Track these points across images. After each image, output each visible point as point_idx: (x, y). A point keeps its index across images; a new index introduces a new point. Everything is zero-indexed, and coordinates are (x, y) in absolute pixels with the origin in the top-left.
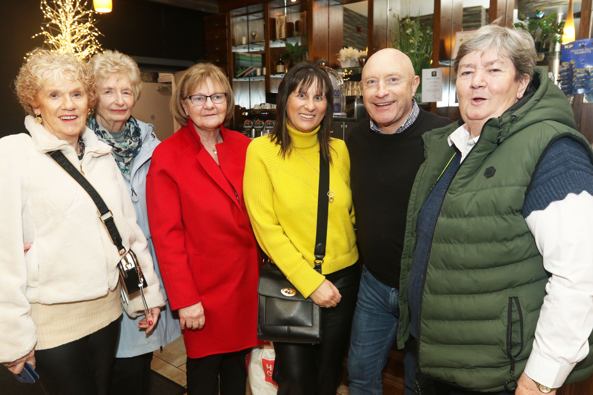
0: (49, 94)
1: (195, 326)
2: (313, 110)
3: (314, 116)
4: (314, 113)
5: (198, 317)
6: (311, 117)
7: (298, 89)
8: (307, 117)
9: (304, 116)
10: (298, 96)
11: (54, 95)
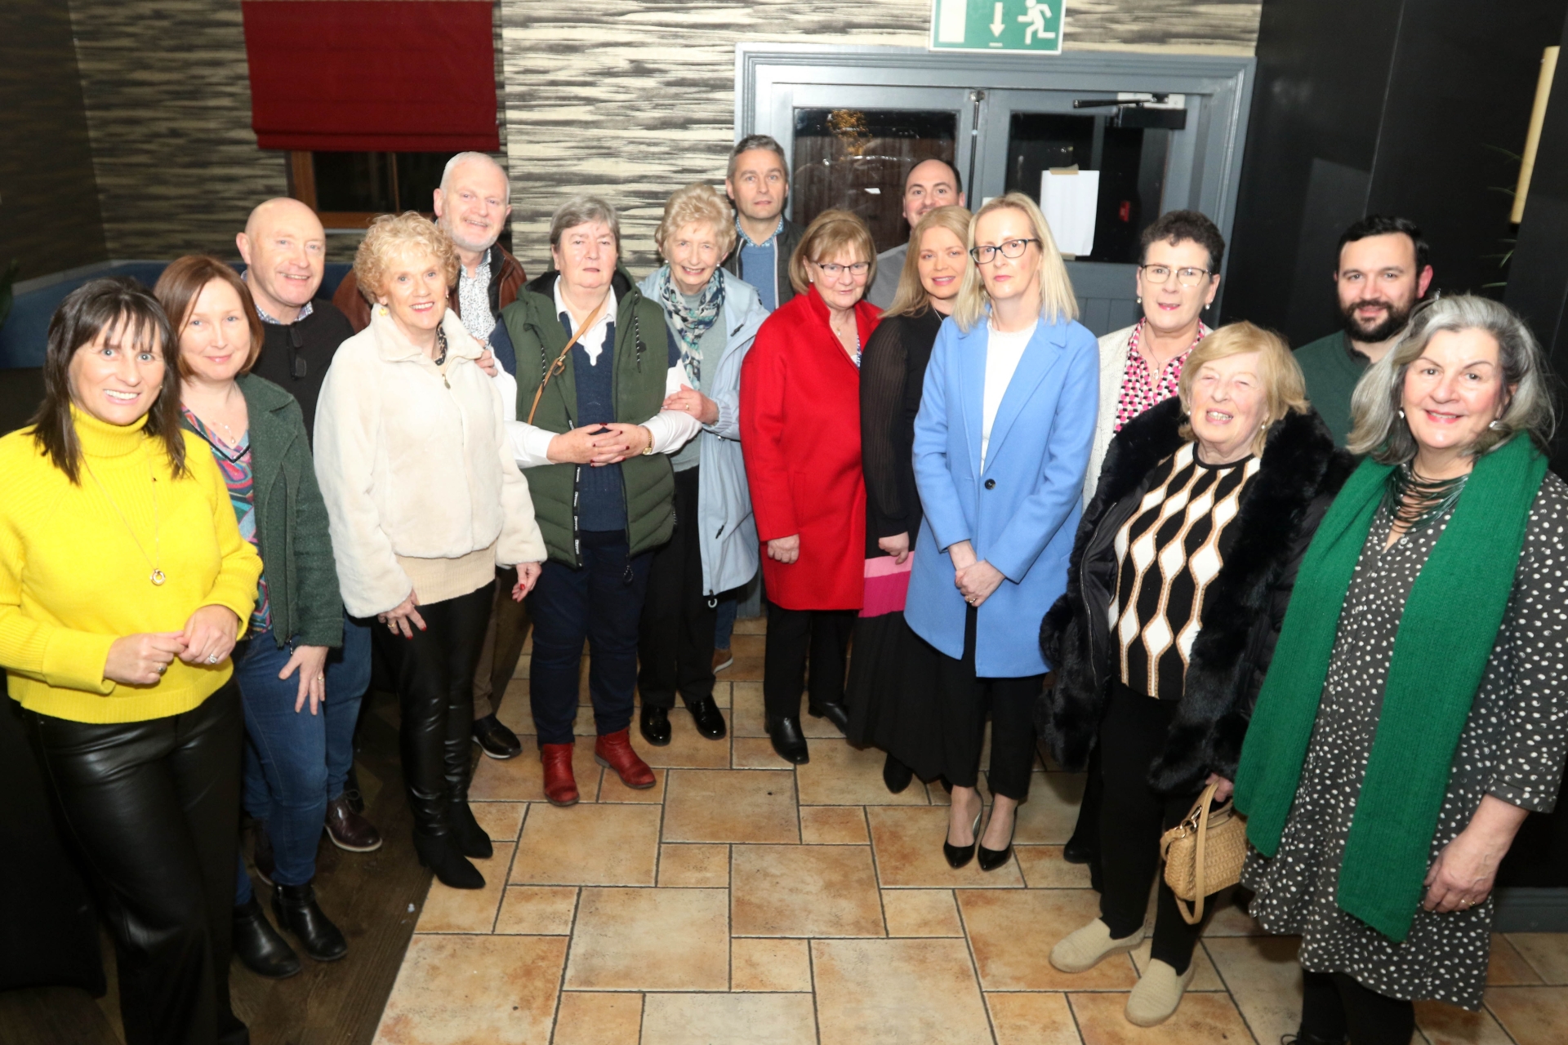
0: (396, 277)
1: (785, 559)
2: (138, 384)
3: (139, 394)
4: (137, 389)
5: (791, 549)
6: (132, 396)
7: (101, 339)
8: (123, 396)
9: (115, 394)
10: (100, 352)
11: (402, 278)
